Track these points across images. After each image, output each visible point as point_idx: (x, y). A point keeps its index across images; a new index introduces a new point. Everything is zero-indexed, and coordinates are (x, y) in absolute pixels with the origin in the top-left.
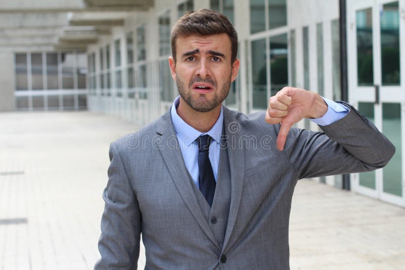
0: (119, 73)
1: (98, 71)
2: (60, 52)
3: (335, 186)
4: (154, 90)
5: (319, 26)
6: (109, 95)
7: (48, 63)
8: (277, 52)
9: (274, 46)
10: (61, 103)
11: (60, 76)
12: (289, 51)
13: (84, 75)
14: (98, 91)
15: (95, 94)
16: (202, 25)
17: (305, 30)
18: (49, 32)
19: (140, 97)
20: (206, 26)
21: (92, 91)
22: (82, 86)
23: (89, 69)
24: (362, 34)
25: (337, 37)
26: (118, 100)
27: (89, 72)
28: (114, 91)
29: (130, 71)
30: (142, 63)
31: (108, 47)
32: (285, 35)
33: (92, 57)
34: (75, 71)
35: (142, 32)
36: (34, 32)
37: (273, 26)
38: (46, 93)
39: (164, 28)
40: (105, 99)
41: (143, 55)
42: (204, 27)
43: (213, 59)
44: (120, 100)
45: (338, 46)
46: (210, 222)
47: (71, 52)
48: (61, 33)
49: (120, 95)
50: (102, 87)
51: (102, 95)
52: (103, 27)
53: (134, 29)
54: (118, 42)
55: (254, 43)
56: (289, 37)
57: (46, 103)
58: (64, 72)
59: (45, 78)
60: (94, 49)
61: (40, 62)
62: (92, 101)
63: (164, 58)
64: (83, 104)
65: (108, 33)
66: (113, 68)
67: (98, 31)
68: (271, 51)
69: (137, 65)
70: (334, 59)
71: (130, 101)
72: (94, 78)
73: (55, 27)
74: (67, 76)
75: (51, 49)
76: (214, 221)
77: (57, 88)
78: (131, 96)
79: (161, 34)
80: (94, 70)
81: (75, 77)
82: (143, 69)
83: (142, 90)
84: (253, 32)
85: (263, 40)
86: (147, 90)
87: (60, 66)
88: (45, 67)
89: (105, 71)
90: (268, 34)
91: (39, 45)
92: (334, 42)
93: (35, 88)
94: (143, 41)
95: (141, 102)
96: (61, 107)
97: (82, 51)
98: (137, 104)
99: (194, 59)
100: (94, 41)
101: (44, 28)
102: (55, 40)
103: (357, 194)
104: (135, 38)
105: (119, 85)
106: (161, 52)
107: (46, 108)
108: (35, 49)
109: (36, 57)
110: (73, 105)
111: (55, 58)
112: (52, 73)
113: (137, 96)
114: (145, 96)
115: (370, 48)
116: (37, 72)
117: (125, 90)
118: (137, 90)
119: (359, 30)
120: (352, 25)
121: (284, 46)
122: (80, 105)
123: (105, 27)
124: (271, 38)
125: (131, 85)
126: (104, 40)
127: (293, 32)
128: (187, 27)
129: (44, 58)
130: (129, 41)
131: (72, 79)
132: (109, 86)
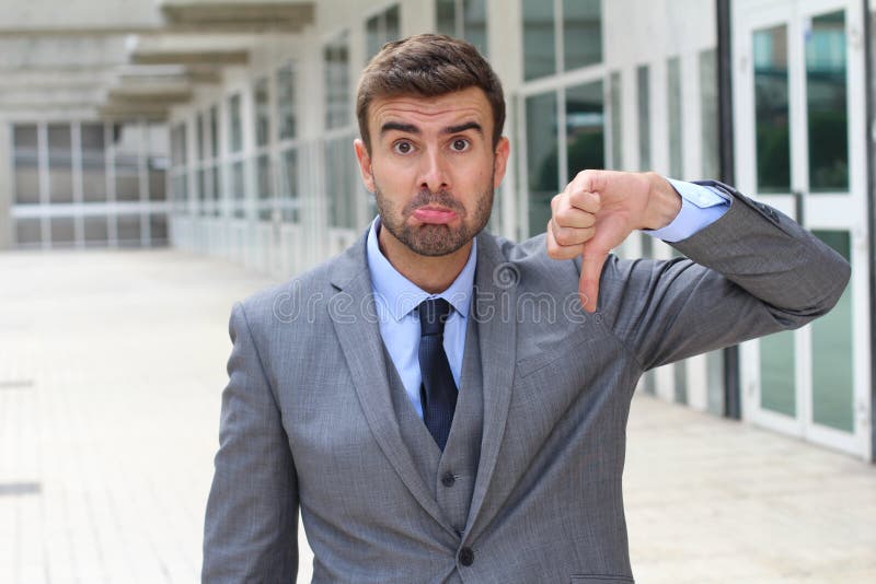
0: (238, 166)
1: (193, 163)
2: (109, 121)
3: (709, 410)
4: (314, 203)
5: (673, 64)
6: (217, 214)
7: (85, 146)
8: (581, 120)
9: (574, 107)
10: (113, 232)
11: (111, 174)
12: (607, 119)
13: (162, 172)
14: (193, 205)
15: (185, 213)
16: (424, 75)
17: (643, 74)
18: (85, 78)
19: (285, 219)
20: (433, 75)
21: (180, 206)
22: (158, 194)
23: (173, 158)
24: (766, 82)
25: (712, 89)
26: (237, 224)
27: (174, 164)
28: (227, 204)
29: (263, 162)
30: (287, 145)
31: (214, 111)
32: (598, 84)
33: (179, 133)
34: (142, 163)
35: (287, 77)
36: (54, 79)
37: (573, 63)
38: (78, 211)
39: (336, 69)
40: (209, 222)
41: (290, 128)
42: (430, 78)
43: (452, 147)
44: (243, 225)
45: (714, 107)
46: (439, 483)
47: (133, 122)
48: (111, 81)
49: (239, 214)
50: (202, 196)
51: (202, 213)
52: (202, 68)
53: (271, 71)
54: (235, 101)
55: (531, 102)
56: (607, 88)
57: (80, 231)
58: (119, 164)
59: (77, 178)
60: (183, 114)
61: (67, 143)
62: (179, 227)
63: (337, 134)
64: (160, 233)
65: (214, 79)
66: (226, 156)
67: (192, 76)
68: (567, 119)
69: (276, 149)
70: (705, 135)
71: (263, 227)
72: (185, 178)
73: (98, 68)
74: (126, 173)
75: (91, 115)
76: (448, 480)
77: (103, 199)
78: (265, 216)
79: (329, 81)
80: (184, 161)
81: (144, 176)
82: (291, 157)
83: (288, 203)
84: (529, 77)
85: (552, 95)
86: (299, 203)
87: (111, 152)
88: (76, 154)
89: (208, 163)
90: (561, 82)
91: (65, 107)
92: (704, 99)
93: (56, 200)
94: (289, 97)
95: (286, 228)
96: (113, 241)
97: (157, 118)
98: (277, 233)
99: (412, 149)
100: (183, 98)
101: (75, 69)
102: (100, 97)
103: (757, 427)
104: (274, 91)
105: (239, 193)
106: (330, 120)
107: (80, 241)
108: (56, 116)
109: (59, 132)
110: (138, 236)
111: (98, 135)
112: (93, 167)
113: (277, 216)
114: (294, 217)
115: (784, 111)
116: (60, 165)
117: (251, 204)
118: (278, 203)
119: (759, 73)
120: (744, 61)
121: (597, 108)
122: (153, 236)
123: (207, 67)
124: (569, 90)
125: (264, 192)
126: (206, 96)
127: (616, 76)
128: (391, 78)
129: (76, 136)
130: (261, 97)
131: (136, 180)
132: (216, 195)
